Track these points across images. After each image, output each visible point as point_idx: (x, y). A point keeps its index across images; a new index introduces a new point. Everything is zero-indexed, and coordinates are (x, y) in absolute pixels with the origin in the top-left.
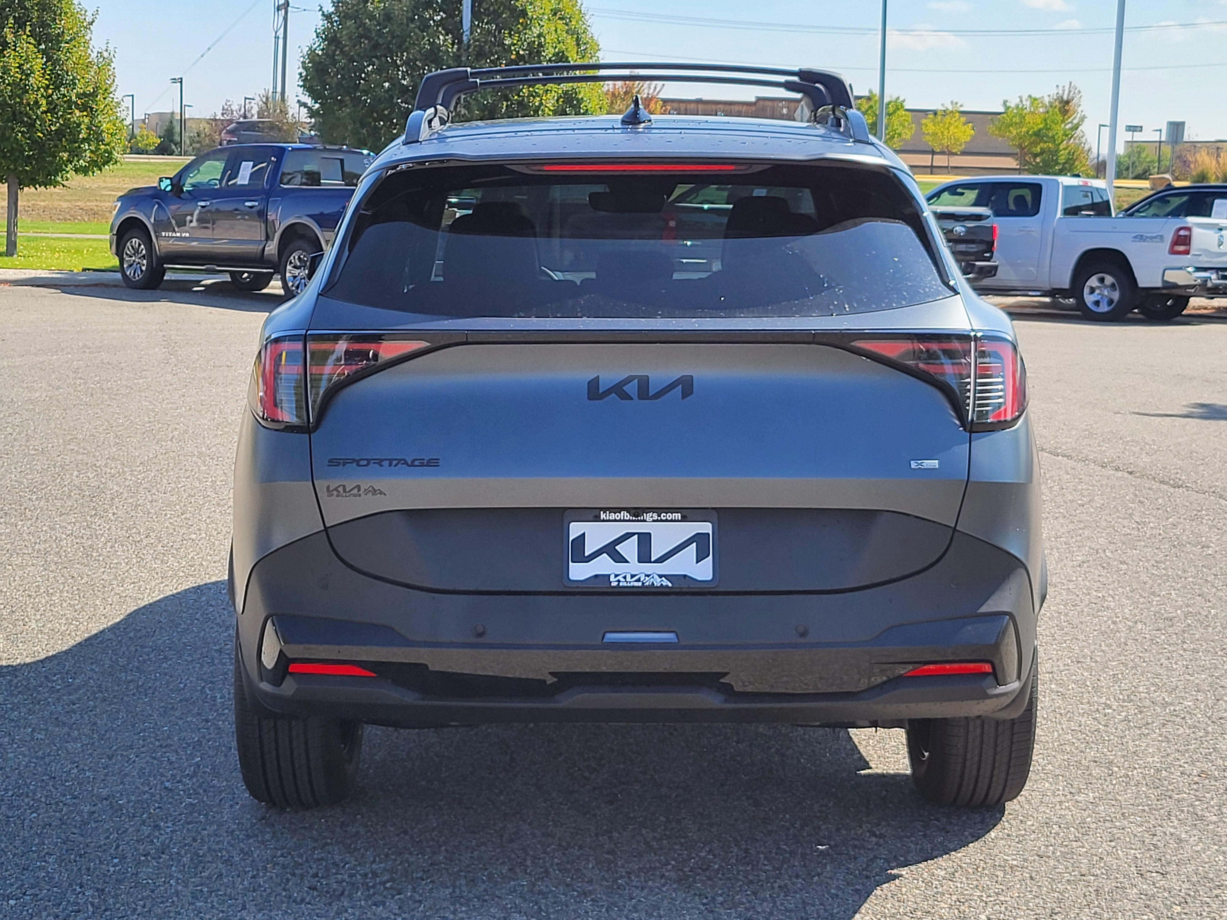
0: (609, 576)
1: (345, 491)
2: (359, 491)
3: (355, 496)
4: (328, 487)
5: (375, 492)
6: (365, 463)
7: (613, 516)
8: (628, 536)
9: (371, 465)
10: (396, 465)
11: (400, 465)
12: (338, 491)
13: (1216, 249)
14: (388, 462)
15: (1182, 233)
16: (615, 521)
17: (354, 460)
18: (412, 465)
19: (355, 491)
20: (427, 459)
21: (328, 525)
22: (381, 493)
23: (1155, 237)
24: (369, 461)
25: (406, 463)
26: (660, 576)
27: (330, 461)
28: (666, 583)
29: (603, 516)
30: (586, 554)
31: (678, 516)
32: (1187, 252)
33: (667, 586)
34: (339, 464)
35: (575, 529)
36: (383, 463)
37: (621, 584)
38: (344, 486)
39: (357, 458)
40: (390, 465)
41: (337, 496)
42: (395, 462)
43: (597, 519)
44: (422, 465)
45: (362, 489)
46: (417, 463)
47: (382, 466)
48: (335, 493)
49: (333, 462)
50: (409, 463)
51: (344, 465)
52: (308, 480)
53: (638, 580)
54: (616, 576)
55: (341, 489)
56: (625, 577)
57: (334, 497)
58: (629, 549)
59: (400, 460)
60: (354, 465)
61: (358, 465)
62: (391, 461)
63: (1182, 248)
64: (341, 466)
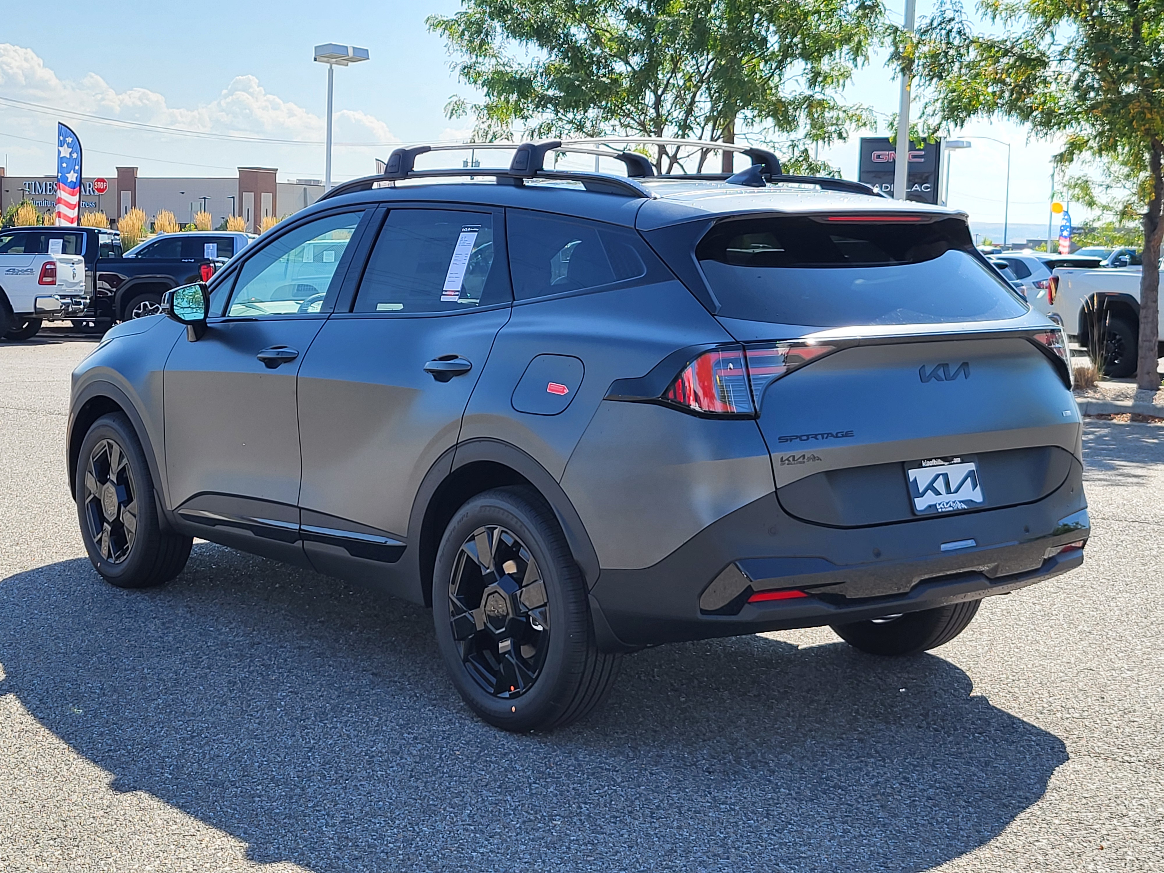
0: (935, 505)
1: (794, 460)
2: (804, 458)
3: (800, 463)
4: (782, 458)
5: (814, 458)
6: (805, 438)
7: (929, 463)
8: (938, 476)
9: (811, 439)
10: (827, 438)
11: (829, 438)
12: (789, 461)
13: (72, 281)
14: (820, 436)
15: (48, 267)
16: (930, 466)
17: (797, 437)
18: (837, 437)
19: (801, 460)
20: (845, 431)
21: (778, 487)
22: (819, 459)
23: (26, 271)
24: (808, 436)
25: (832, 436)
26: (960, 502)
27: (779, 439)
28: (964, 506)
29: (924, 464)
30: (920, 491)
31: (958, 460)
32: (53, 283)
33: (965, 509)
34: (787, 440)
35: (913, 474)
36: (818, 437)
37: (943, 510)
38: (794, 457)
39: (799, 435)
40: (823, 438)
41: (788, 464)
42: (825, 436)
43: (920, 466)
44: (843, 436)
45: (806, 458)
46: (840, 435)
47: (817, 439)
48: (787, 462)
49: (783, 439)
50: (835, 435)
51: (791, 441)
52: (766, 454)
53: (950, 506)
54: (939, 504)
55: (791, 459)
56: (943, 505)
57: (786, 465)
58: (939, 484)
59: (828, 434)
60: (798, 439)
61: (801, 440)
62: (822, 435)
63: (49, 279)
64: (789, 442)
